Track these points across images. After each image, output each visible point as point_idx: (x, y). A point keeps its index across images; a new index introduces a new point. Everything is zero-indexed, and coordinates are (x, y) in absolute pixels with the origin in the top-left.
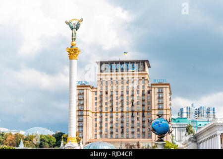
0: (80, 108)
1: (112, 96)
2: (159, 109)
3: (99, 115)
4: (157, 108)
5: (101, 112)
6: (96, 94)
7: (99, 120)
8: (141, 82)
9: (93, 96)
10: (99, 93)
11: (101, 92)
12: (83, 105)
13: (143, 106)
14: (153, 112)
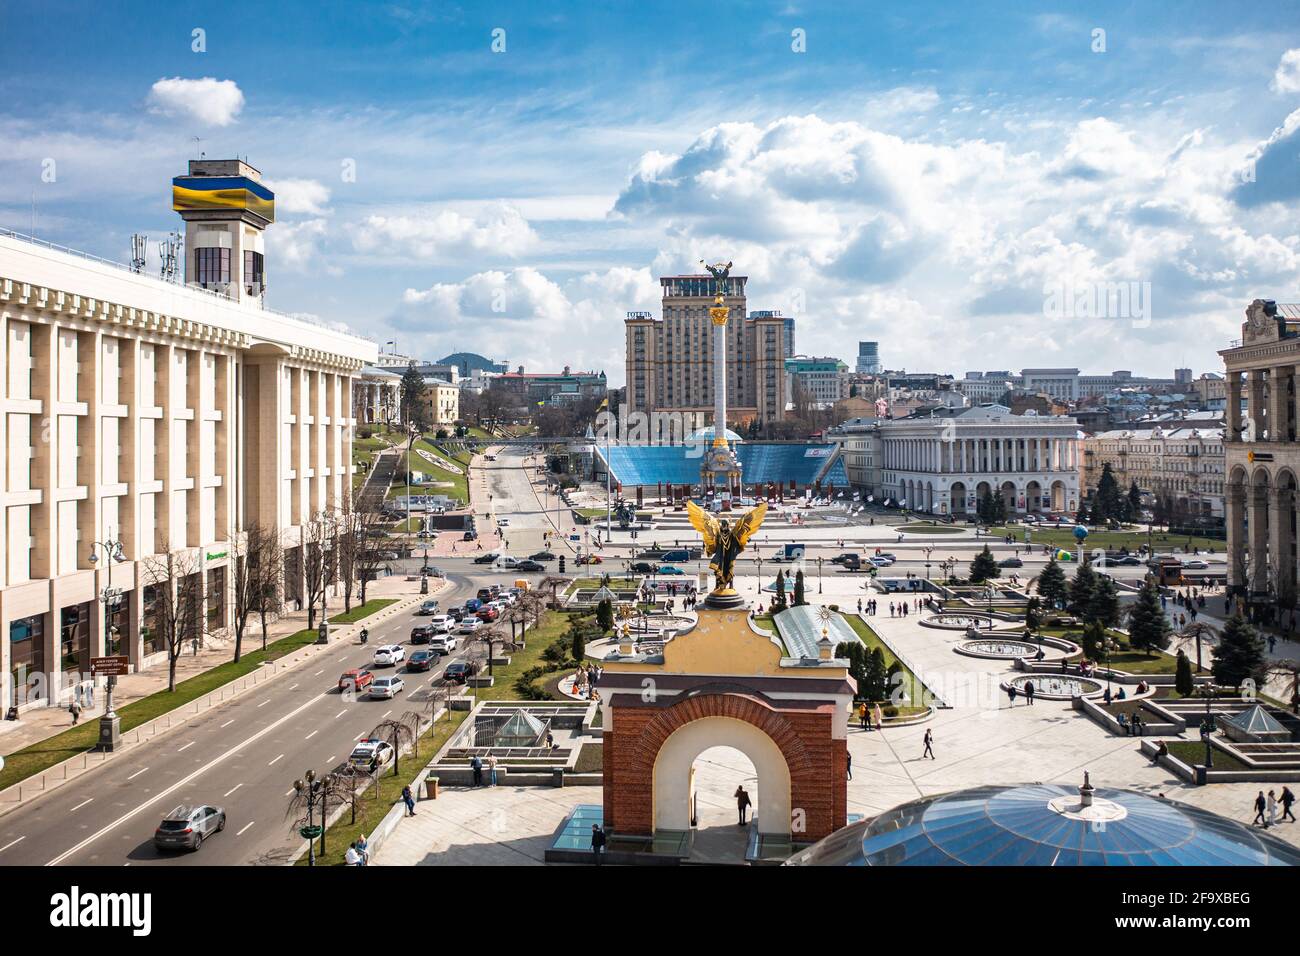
0: (639, 356)
1: (687, 335)
2: (767, 360)
3: (666, 366)
4: (764, 357)
5: (670, 362)
6: (661, 333)
7: (666, 375)
8: (735, 313)
9: (655, 336)
10: (665, 331)
11: (670, 329)
12: (643, 351)
13: (739, 352)
14: (759, 365)
